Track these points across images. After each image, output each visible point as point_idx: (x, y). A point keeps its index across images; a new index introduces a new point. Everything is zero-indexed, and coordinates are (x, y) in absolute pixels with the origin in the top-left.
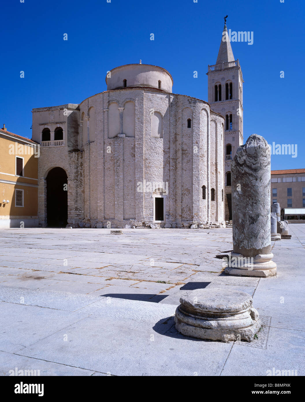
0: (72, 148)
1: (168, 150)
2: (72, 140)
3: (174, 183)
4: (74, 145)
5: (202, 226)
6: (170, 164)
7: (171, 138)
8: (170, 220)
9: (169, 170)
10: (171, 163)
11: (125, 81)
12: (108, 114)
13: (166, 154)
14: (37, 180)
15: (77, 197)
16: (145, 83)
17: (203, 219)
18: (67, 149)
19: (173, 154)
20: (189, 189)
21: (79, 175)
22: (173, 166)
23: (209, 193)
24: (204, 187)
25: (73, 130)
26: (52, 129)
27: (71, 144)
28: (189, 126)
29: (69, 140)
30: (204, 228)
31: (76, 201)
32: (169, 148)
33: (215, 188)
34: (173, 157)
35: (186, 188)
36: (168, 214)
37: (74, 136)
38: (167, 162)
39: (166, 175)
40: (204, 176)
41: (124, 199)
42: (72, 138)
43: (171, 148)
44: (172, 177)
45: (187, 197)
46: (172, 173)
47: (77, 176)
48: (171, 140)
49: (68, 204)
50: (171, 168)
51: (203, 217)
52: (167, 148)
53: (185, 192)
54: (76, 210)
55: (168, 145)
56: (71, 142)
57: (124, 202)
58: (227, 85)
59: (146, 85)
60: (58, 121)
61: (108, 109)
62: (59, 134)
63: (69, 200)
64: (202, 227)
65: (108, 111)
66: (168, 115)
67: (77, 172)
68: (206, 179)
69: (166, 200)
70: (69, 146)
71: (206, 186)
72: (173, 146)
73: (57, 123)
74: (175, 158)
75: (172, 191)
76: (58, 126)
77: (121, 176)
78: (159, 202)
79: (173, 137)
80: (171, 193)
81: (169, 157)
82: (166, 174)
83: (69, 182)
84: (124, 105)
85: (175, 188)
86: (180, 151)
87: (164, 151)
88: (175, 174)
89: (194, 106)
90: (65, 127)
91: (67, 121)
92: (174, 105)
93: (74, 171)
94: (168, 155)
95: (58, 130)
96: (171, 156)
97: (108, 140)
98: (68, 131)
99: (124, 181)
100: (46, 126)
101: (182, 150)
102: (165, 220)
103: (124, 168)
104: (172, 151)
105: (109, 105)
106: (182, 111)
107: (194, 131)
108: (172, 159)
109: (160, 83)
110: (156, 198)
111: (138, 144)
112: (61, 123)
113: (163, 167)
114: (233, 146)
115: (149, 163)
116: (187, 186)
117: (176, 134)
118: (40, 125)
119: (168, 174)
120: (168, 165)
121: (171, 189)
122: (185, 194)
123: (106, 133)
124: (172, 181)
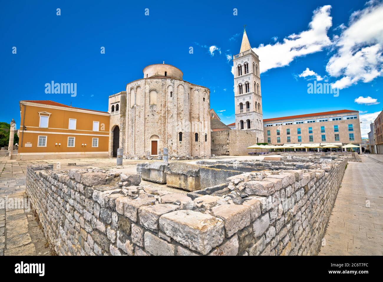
0: (123, 115)
2: (123, 110)
3: (164, 131)
4: (124, 112)
8: (161, 154)
9: (161, 123)
10: (162, 119)
12: (130, 95)
14: (109, 132)
15: (123, 141)
16: (157, 74)
18: (120, 115)
19: (164, 114)
21: (124, 128)
22: (163, 121)
24: (181, 133)
25: (123, 105)
26: (115, 105)
27: (122, 112)
28: (171, 96)
29: (121, 110)
32: (161, 111)
36: (160, 151)
37: (124, 108)
38: (159, 119)
41: (135, 142)
44: (162, 128)
45: (170, 140)
46: (162, 125)
48: (162, 105)
49: (120, 145)
50: (162, 122)
51: (180, 153)
55: (161, 109)
57: (135, 144)
58: (245, 65)
59: (157, 75)
60: (117, 101)
61: (130, 92)
63: (120, 143)
66: (161, 91)
67: (123, 127)
69: (159, 142)
70: (121, 114)
71: (183, 133)
72: (164, 109)
73: (117, 102)
74: (165, 116)
76: (117, 103)
77: (134, 129)
78: (154, 143)
80: (162, 137)
83: (120, 133)
84: (137, 89)
85: (165, 134)
86: (167, 112)
87: (157, 113)
88: (164, 126)
89: (174, 84)
90: (119, 104)
91: (120, 101)
92: (164, 85)
93: (122, 127)
94: (160, 114)
95: (117, 106)
96: (162, 115)
97: (130, 109)
98: (121, 106)
99: (135, 132)
100: (113, 104)
101: (168, 111)
102: (158, 155)
103: (135, 124)
104: (163, 112)
105: (131, 90)
106: (168, 88)
107: (173, 99)
108: (163, 117)
109: (166, 73)
110: (152, 141)
111: (142, 110)
112: (119, 102)
113: (157, 122)
114: (250, 103)
115: (148, 120)
116: (170, 133)
117: (166, 101)
118: (111, 104)
119: (160, 126)
120: (160, 121)
121: (162, 135)
122: (169, 138)
123: (129, 105)
124: (163, 130)
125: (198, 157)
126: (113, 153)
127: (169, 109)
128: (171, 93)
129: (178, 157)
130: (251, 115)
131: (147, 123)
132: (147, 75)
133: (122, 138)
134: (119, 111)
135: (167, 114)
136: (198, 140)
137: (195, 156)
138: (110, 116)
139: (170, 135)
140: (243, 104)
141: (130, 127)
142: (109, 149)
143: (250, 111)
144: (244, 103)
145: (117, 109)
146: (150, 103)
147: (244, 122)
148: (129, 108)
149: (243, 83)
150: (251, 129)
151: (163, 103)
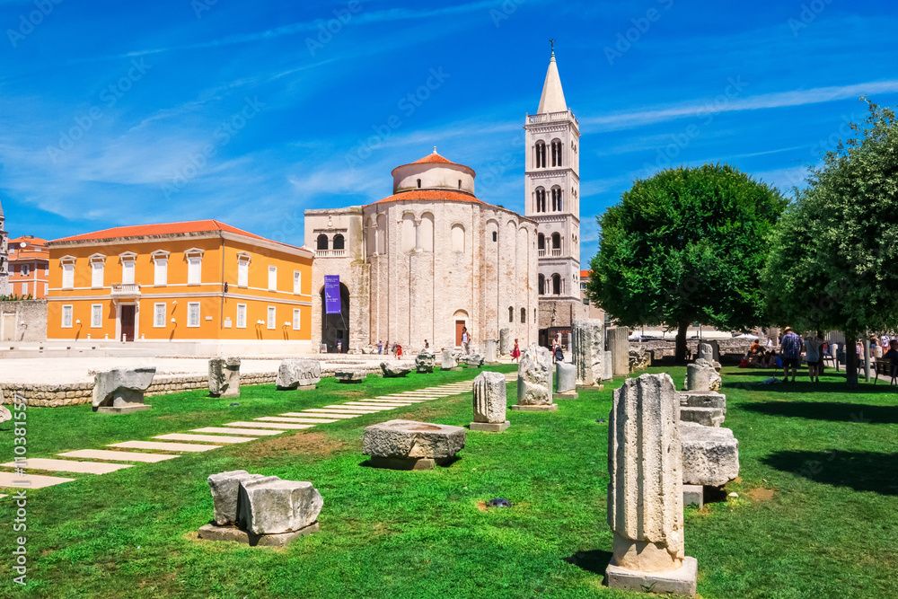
0: (355, 260)
2: (355, 249)
4: (357, 255)
7: (475, 252)
9: (473, 288)
10: (474, 281)
11: (419, 181)
14: (311, 296)
15: (361, 318)
16: (443, 184)
18: (349, 260)
19: (478, 271)
20: (494, 310)
21: (364, 291)
23: (517, 313)
24: (511, 309)
25: (355, 237)
26: (330, 236)
27: (354, 254)
28: (495, 240)
29: (351, 250)
31: (361, 323)
32: (472, 264)
33: (526, 308)
34: (478, 274)
35: (491, 308)
37: (358, 245)
38: (470, 280)
40: (511, 296)
42: (354, 247)
43: (474, 264)
44: (476, 297)
45: (492, 319)
46: (475, 292)
47: (361, 293)
49: (350, 326)
50: (475, 286)
52: (470, 264)
53: (490, 314)
54: (360, 333)
55: (472, 261)
56: (354, 251)
58: (553, 145)
60: (338, 228)
61: (402, 219)
62: (339, 242)
63: (351, 321)
66: (471, 227)
67: (362, 288)
68: (514, 299)
70: (351, 257)
71: (514, 307)
72: (477, 261)
73: (337, 230)
75: (475, 312)
76: (339, 233)
80: (473, 315)
82: (468, 293)
83: (351, 299)
84: (422, 217)
85: (481, 309)
86: (485, 268)
88: (481, 293)
89: (499, 218)
90: (348, 235)
91: (349, 227)
93: (357, 286)
94: (472, 272)
95: (339, 238)
98: (352, 239)
99: (420, 301)
100: (323, 233)
101: (487, 266)
104: (476, 268)
105: (404, 216)
106: (487, 223)
107: (498, 245)
108: (476, 276)
109: (460, 181)
111: (437, 260)
112: (345, 230)
113: (465, 285)
114: (562, 236)
116: (494, 307)
117: (483, 248)
118: (315, 231)
119: (471, 294)
120: (471, 283)
121: (473, 310)
123: (399, 246)
124: (476, 301)
127: (490, 264)
128: (495, 234)
130: (562, 264)
131: (449, 286)
133: (359, 311)
134: (347, 251)
135: (485, 271)
136: (526, 321)
138: (314, 258)
139: (492, 311)
140: (546, 237)
142: (312, 334)
143: (562, 256)
144: (548, 235)
145: (339, 246)
146: (452, 248)
147: (546, 279)
149: (548, 188)
150: (562, 295)
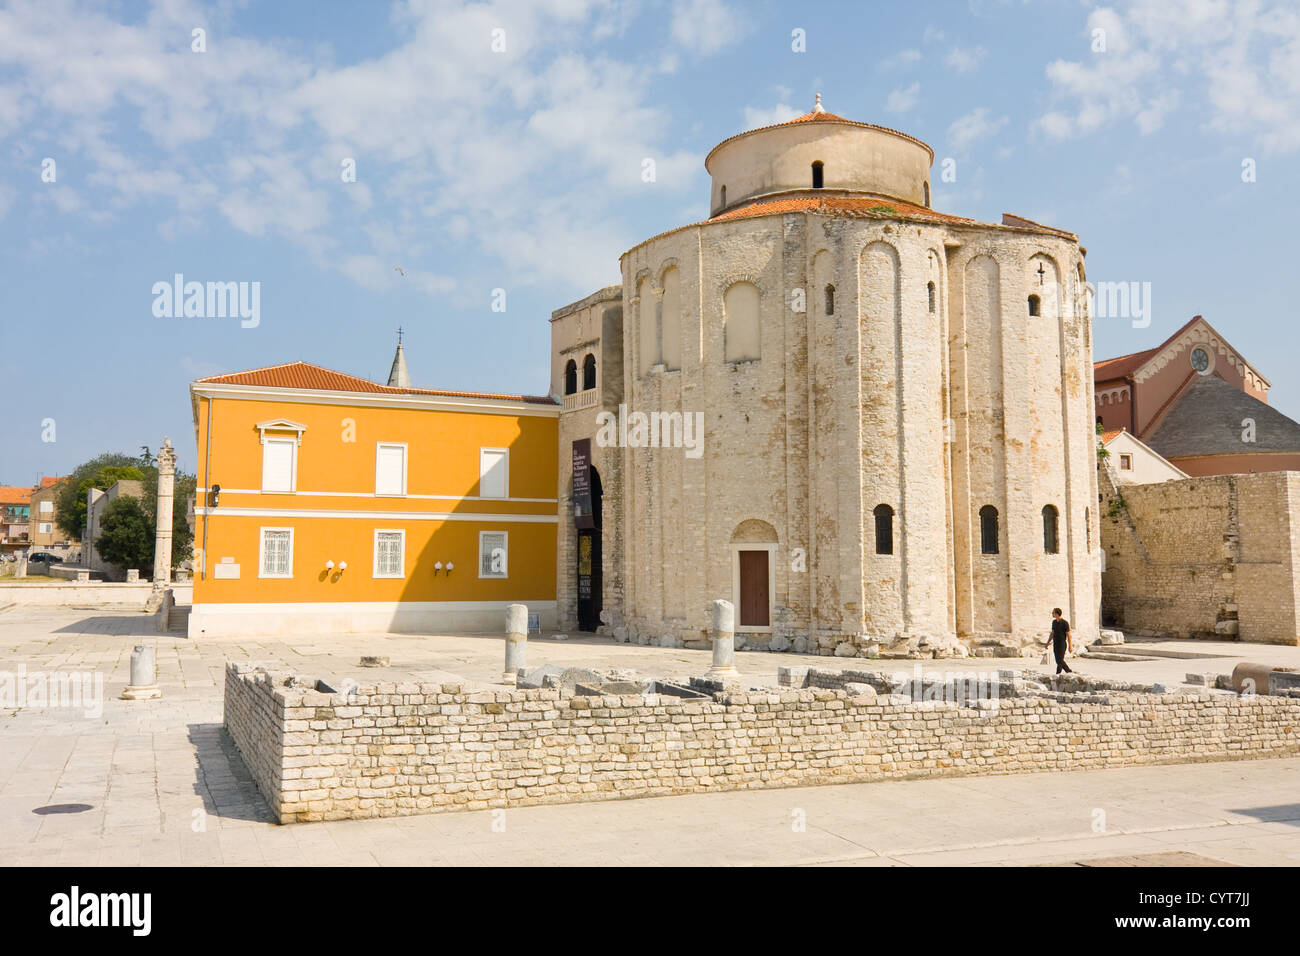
1: (781, 394)
3: (799, 501)
5: (876, 649)
6: (785, 440)
7: (787, 354)
8: (788, 623)
9: (785, 458)
10: (788, 437)
12: (638, 311)
13: (775, 408)
14: (555, 501)
17: (878, 624)
19: (796, 407)
20: (831, 518)
21: (621, 481)
22: (795, 446)
24: (884, 512)
26: (580, 361)
27: (613, 396)
28: (830, 311)
29: (606, 387)
30: (884, 657)
31: (615, 561)
32: (783, 389)
33: (997, 506)
34: (796, 416)
35: (825, 515)
36: (784, 605)
38: (776, 435)
39: (774, 476)
40: (880, 472)
41: (663, 557)
42: (613, 379)
43: (788, 389)
44: (793, 482)
45: (828, 547)
46: (791, 469)
47: (617, 488)
48: (789, 357)
49: (604, 569)
50: (790, 452)
51: (882, 619)
52: (776, 388)
53: (824, 531)
54: (616, 587)
55: (782, 379)
56: (612, 390)
57: (664, 566)
59: (769, 189)
60: (588, 340)
61: (637, 296)
62: (590, 374)
63: (604, 557)
64: (874, 655)
65: (637, 303)
66: (780, 283)
68: (895, 481)
69: (778, 558)
70: (606, 404)
71: (895, 507)
72: (797, 378)
73: (585, 345)
74: (802, 417)
75: (793, 526)
76: (588, 350)
77: (655, 489)
78: (754, 566)
79: (795, 350)
80: (791, 534)
81: (785, 416)
82: (773, 473)
83: (604, 504)
84: (663, 279)
85: (805, 516)
86: (812, 397)
87: (765, 401)
88: (803, 470)
89: (839, 241)
90: (598, 353)
91: (601, 337)
92: (798, 246)
93: (614, 473)
94: (781, 410)
95: (590, 361)
96: (788, 414)
97: (637, 385)
98: (604, 362)
99: (661, 503)
100: (570, 356)
101: (816, 390)
102: (773, 623)
103: (661, 465)
104: (792, 397)
105: (639, 284)
106: (813, 264)
107: (839, 325)
108: (792, 422)
109: (818, 169)
110: (742, 554)
111: (687, 389)
112: (592, 343)
113: (761, 450)
115: (719, 444)
116: (828, 510)
117: (805, 338)
118: (562, 351)
119: (780, 474)
120: (780, 443)
121: (790, 522)
122: (823, 536)
123: (635, 364)
124: (793, 494)
125: (998, 644)
126: (576, 608)
127: (822, 381)
128: (830, 290)
129: (870, 643)
131: (716, 455)
132: (724, 188)
133: (614, 531)
134: (597, 392)
135: (811, 405)
136: (1001, 546)
137: (980, 640)
138: (560, 415)
139: (829, 524)
141: (640, 479)
142: (558, 587)
145: (590, 383)
146: (725, 350)
148: (635, 378)
151: (794, 348)
